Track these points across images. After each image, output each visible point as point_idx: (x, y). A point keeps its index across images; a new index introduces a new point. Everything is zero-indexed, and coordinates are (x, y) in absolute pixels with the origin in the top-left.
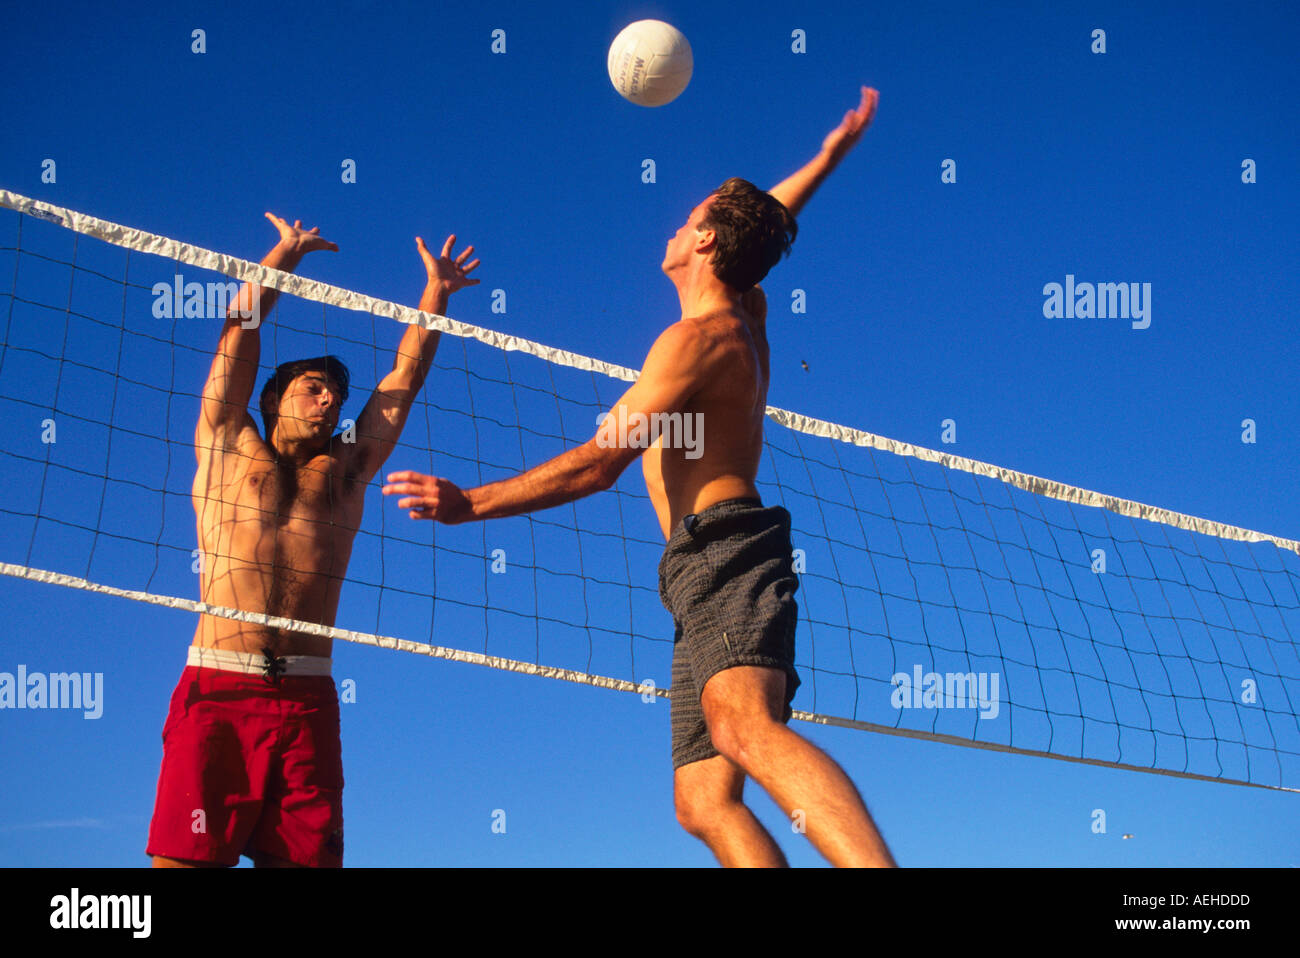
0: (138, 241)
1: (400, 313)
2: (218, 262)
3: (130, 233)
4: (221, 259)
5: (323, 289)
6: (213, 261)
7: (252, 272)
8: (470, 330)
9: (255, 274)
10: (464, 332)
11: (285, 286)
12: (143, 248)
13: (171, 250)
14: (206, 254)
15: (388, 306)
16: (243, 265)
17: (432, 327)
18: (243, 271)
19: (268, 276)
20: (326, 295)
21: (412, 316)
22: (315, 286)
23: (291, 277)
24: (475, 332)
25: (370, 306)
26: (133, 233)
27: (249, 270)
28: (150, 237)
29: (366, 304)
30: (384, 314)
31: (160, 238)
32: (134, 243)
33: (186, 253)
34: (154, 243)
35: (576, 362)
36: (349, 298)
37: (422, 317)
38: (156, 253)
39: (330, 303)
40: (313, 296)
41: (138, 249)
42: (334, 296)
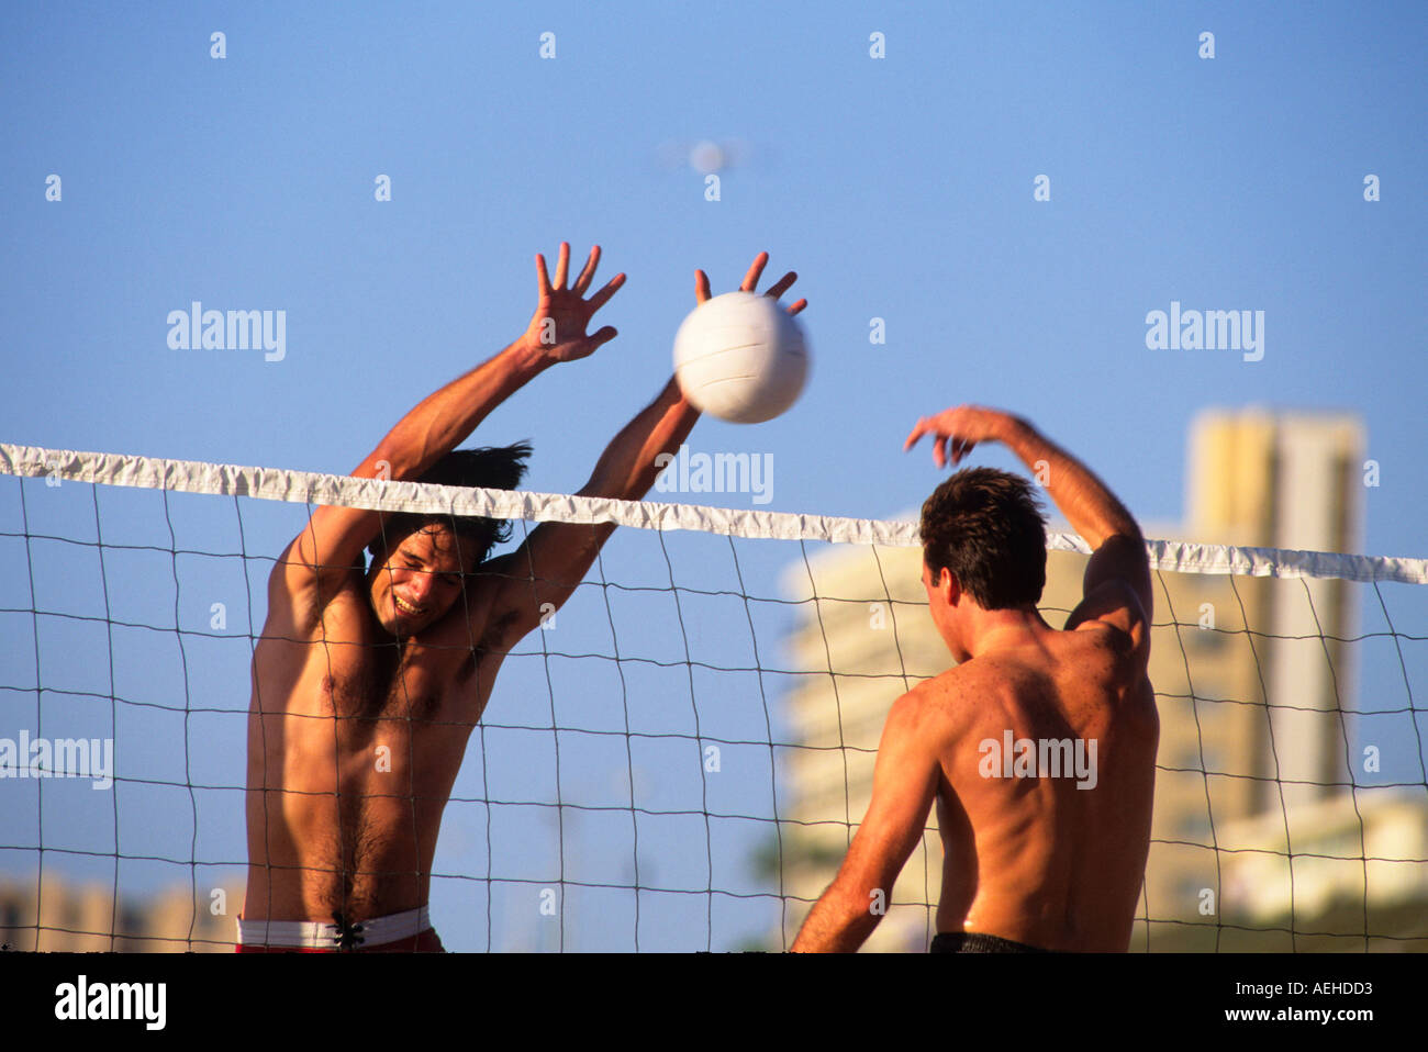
0: (104, 471)
1: (493, 503)
2: (220, 481)
3: (93, 461)
4: (223, 472)
5: (376, 490)
6: (213, 480)
7: (271, 484)
8: (601, 509)
9: (276, 486)
10: (596, 513)
11: (320, 495)
12: (112, 479)
13: (152, 478)
14: (202, 471)
15: (475, 494)
16: (257, 476)
17: (544, 516)
18: (257, 484)
19: (294, 483)
20: (382, 497)
21: (512, 506)
22: (363, 487)
23: (328, 480)
24: (612, 508)
25: (448, 501)
26: (96, 460)
27: (266, 481)
28: (121, 461)
29: (441, 501)
30: (470, 512)
31: (135, 459)
32: (99, 475)
33: (173, 475)
34: (127, 469)
35: (776, 528)
36: (415, 497)
37: (528, 503)
38: (132, 484)
39: (389, 509)
40: (362, 502)
41: (107, 481)
42: (394, 497)
